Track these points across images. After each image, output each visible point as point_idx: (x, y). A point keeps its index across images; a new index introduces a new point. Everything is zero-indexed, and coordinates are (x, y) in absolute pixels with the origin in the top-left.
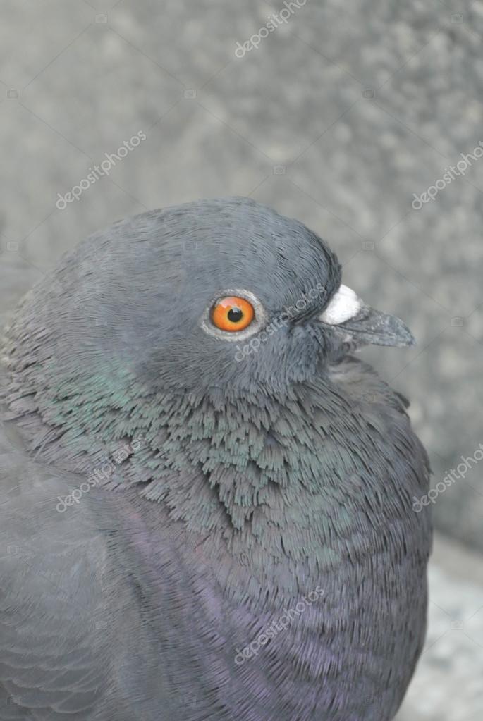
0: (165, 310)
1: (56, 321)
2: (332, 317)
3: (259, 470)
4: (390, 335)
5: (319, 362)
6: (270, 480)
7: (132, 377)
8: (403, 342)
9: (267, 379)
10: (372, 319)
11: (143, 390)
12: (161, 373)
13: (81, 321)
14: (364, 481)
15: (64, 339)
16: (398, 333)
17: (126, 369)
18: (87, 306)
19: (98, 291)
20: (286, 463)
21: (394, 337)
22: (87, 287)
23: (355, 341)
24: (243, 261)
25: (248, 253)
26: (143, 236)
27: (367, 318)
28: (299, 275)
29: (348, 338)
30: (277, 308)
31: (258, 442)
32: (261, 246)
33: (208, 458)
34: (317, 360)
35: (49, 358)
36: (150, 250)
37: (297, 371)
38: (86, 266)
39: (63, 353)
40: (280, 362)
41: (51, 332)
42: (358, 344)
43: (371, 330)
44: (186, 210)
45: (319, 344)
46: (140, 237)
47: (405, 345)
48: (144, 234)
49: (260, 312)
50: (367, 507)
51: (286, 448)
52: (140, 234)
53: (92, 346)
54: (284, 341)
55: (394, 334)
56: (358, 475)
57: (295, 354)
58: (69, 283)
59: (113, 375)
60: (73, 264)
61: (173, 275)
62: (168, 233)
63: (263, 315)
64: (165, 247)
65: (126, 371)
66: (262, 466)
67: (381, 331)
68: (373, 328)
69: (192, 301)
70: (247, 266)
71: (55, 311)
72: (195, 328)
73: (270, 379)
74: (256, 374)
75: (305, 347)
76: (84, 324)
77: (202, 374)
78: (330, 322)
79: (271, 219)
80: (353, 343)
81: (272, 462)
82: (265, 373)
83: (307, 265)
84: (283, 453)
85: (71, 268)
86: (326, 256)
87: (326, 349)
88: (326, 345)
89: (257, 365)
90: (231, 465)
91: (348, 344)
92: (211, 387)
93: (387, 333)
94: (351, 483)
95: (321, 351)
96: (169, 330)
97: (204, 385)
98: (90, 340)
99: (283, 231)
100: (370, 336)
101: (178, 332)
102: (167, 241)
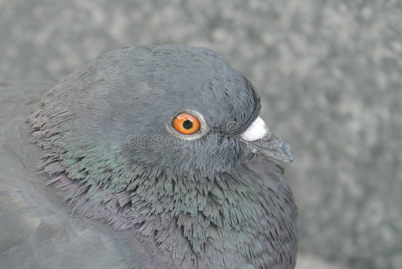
0: (147, 114)
1: (75, 107)
2: (248, 136)
3: (205, 217)
4: (281, 154)
5: (234, 163)
6: (211, 222)
7: (118, 151)
8: (287, 159)
9: (201, 168)
10: (272, 142)
11: (125, 160)
12: (136, 152)
13: (93, 110)
14: (269, 222)
15: (79, 120)
16: (286, 153)
17: (116, 146)
18: (97, 101)
19: (106, 93)
20: (221, 214)
21: (283, 156)
22: (99, 88)
23: (258, 153)
24: (202, 93)
25: (207, 88)
26: (141, 62)
27: (269, 141)
28: (235, 109)
29: (254, 151)
30: (216, 126)
31: (203, 201)
32: (216, 86)
33: (174, 208)
34: (233, 161)
35: (69, 131)
36: (144, 72)
37: (220, 166)
38: (100, 74)
39: (77, 129)
40: (211, 159)
41: (71, 114)
42: (259, 155)
43: (269, 148)
44: (172, 51)
45: (236, 152)
46: (139, 63)
47: (288, 161)
48: (142, 62)
49: (204, 127)
50: (271, 238)
51: (221, 205)
52: (140, 60)
53: (97, 127)
54: (216, 146)
55: (283, 154)
56: (266, 219)
57: (220, 156)
58: (88, 83)
59: (108, 147)
60: (92, 71)
61: (156, 93)
62: (158, 64)
63: (205, 129)
64: (154, 73)
65: (116, 147)
66: (207, 215)
67: (276, 151)
68: (271, 148)
69: (164, 111)
70: (204, 97)
71: (76, 100)
72: (162, 127)
73: (202, 168)
74: (194, 164)
75: (227, 153)
76: (94, 113)
77: (162, 157)
78: (245, 139)
79: (225, 68)
80: (257, 154)
81: (213, 213)
82: (201, 164)
83: (241, 103)
84: (219, 208)
85: (91, 73)
86: (254, 99)
87: (239, 155)
88: (240, 153)
89: (196, 158)
90: (188, 213)
91: (253, 154)
92: (166, 167)
93: (279, 152)
94: (262, 225)
95: (236, 157)
96: (146, 126)
97: (162, 165)
98: (96, 124)
99: (231, 79)
100: (268, 152)
101: (152, 128)
102: (157, 69)
